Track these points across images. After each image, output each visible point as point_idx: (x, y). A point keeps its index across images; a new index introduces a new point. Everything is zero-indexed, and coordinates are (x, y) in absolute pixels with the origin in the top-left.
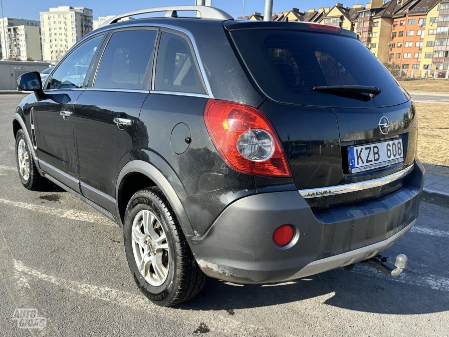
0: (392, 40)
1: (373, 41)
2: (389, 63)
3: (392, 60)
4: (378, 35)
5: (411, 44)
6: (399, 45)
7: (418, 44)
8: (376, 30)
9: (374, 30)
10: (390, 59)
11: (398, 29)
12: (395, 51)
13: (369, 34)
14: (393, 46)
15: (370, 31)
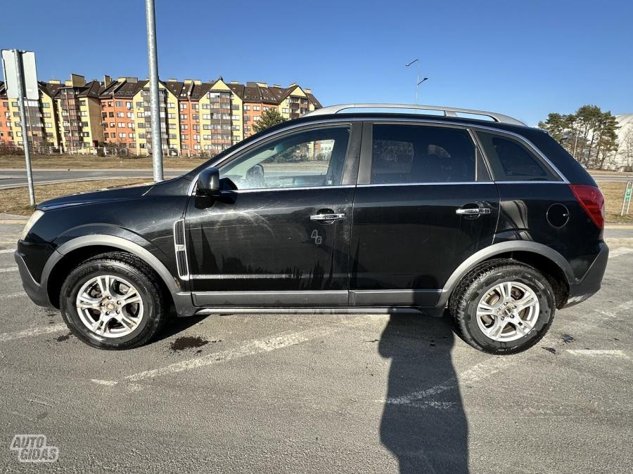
0: (104, 120)
1: (84, 119)
2: (105, 142)
3: (107, 139)
4: (87, 113)
5: (123, 125)
6: (112, 125)
7: (130, 125)
8: (85, 109)
9: (82, 108)
10: (106, 138)
11: (107, 110)
12: (109, 130)
13: (77, 112)
14: (106, 125)
15: (78, 109)
